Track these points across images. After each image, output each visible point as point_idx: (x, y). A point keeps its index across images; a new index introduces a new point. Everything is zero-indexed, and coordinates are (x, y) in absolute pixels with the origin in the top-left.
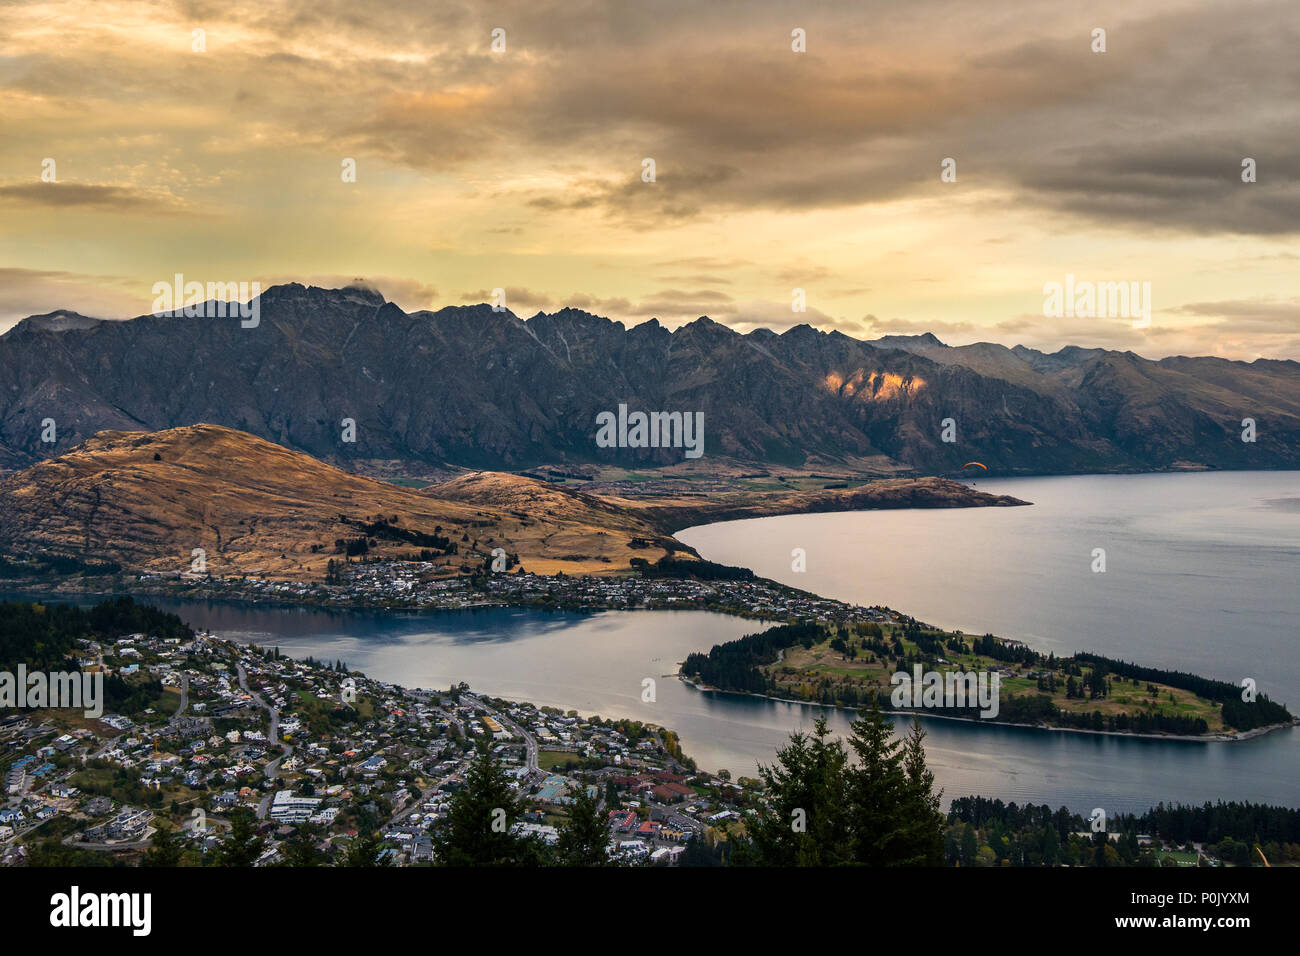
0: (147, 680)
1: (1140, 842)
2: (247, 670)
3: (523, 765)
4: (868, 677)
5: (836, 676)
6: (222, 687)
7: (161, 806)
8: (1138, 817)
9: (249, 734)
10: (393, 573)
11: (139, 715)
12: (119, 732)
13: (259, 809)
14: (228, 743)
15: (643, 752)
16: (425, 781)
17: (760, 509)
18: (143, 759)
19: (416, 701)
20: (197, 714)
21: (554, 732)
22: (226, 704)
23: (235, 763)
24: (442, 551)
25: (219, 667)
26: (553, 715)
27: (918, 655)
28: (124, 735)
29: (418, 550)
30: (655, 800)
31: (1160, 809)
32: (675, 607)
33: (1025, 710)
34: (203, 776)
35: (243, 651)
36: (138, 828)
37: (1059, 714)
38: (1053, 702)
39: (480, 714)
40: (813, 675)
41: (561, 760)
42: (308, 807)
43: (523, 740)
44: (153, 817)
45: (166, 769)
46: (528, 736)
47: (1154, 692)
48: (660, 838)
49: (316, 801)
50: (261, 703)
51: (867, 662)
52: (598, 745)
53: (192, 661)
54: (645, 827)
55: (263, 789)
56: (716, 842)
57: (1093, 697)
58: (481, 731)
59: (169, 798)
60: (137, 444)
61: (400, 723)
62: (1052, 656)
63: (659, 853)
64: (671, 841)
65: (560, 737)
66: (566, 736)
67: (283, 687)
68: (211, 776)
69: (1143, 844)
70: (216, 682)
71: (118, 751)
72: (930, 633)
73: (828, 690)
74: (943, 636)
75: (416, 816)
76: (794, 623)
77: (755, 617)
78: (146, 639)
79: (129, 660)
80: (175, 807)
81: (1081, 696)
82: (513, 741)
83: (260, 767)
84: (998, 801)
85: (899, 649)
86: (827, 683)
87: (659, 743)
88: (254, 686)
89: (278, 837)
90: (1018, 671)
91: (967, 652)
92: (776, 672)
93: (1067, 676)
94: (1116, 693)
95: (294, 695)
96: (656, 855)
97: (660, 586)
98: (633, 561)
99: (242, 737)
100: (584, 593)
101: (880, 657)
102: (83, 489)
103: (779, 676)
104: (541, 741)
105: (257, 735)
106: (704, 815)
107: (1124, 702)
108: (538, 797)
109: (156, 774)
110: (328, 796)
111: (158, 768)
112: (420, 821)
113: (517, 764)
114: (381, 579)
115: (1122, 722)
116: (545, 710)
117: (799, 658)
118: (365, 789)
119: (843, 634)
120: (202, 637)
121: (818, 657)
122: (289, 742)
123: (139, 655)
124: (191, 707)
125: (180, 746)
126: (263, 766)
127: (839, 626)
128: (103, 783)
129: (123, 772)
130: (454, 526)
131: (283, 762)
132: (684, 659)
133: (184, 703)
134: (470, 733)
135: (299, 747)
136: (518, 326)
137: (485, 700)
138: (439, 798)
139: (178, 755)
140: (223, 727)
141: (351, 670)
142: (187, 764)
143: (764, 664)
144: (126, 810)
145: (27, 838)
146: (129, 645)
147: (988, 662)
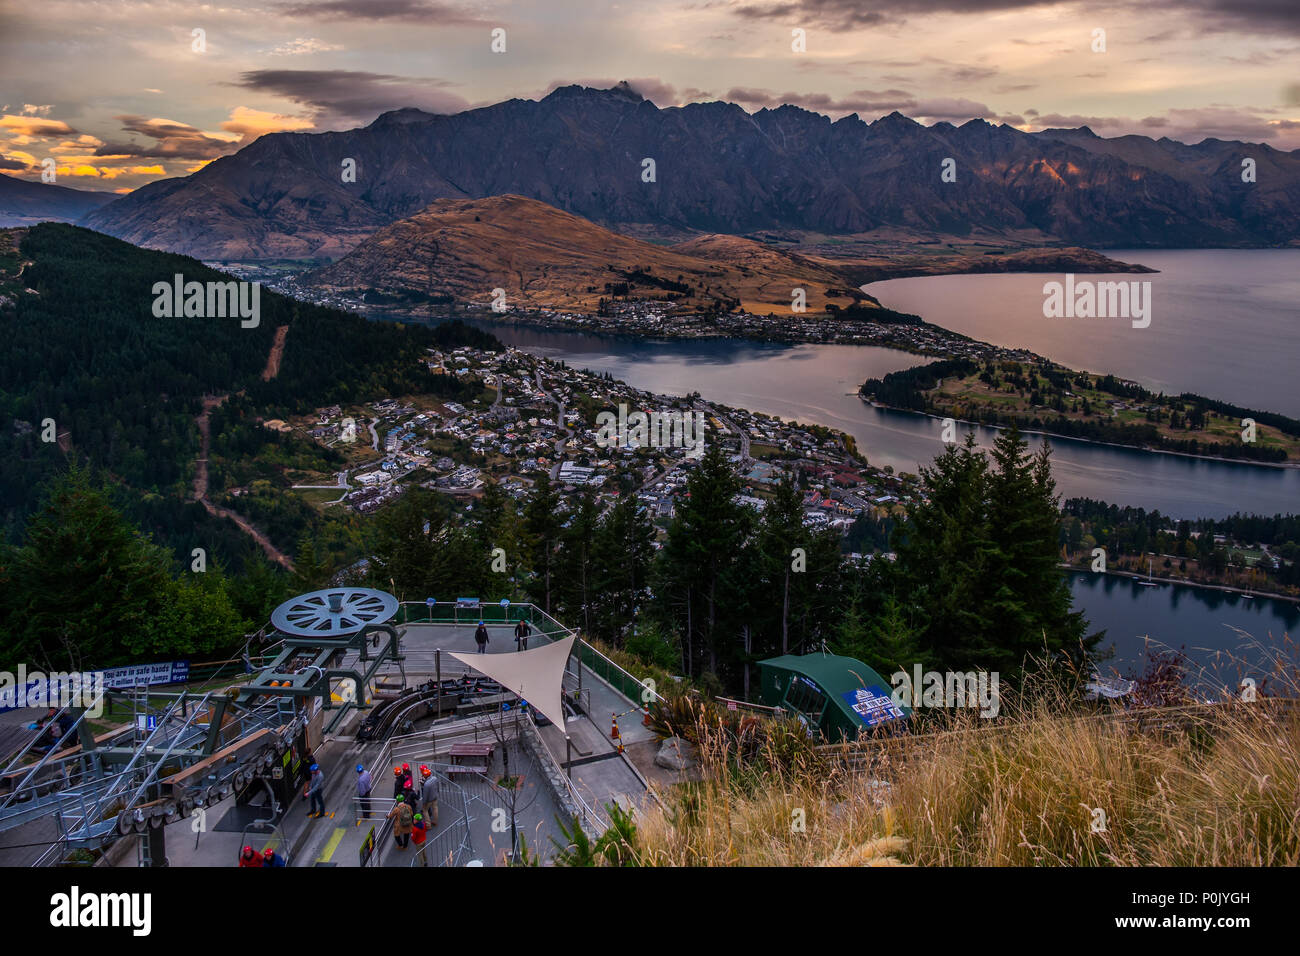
0: (474, 379)
1: (1215, 540)
2: (542, 376)
3: (738, 453)
4: (1007, 404)
5: (982, 402)
6: (526, 387)
7: (486, 466)
8: (1217, 522)
9: (543, 421)
10: (647, 310)
11: (468, 403)
12: (456, 415)
13: (551, 472)
14: (529, 426)
15: (827, 449)
16: (667, 461)
17: (931, 269)
18: (472, 434)
19: (662, 404)
20: (509, 405)
21: (762, 431)
22: (528, 399)
23: (534, 441)
24: (683, 294)
25: (523, 373)
26: (762, 419)
27: (1050, 389)
28: (460, 417)
29: (665, 293)
30: (835, 485)
31: (1236, 517)
32: (859, 343)
33: (1133, 436)
34: (513, 448)
35: (539, 362)
36: (470, 480)
37: (1162, 439)
38: (1158, 430)
39: (707, 415)
40: (964, 400)
41: (767, 452)
42: (585, 473)
43: (738, 436)
44: (480, 474)
45: (488, 442)
46: (743, 434)
48: (838, 512)
49: (591, 470)
50: (552, 400)
51: (1008, 392)
52: (795, 443)
53: (504, 368)
54: (826, 503)
55: (554, 459)
56: (879, 518)
57: (1192, 428)
58: (707, 428)
59: (491, 461)
60: (463, 209)
62: (1161, 394)
63: (837, 522)
64: (846, 515)
65: (766, 435)
66: (771, 434)
67: (568, 389)
68: (518, 448)
69: (1218, 542)
70: (521, 383)
71: (456, 427)
72: (1061, 371)
73: (975, 412)
74: (1071, 375)
75: (660, 485)
76: (951, 360)
77: (921, 353)
78: (473, 351)
79: (462, 365)
80: (495, 468)
81: (1183, 427)
82: (732, 436)
83: (552, 444)
84: (1103, 503)
85: (1035, 383)
86: (974, 406)
87: (840, 443)
88: (547, 386)
89: (565, 493)
90: (1132, 405)
91: (1090, 388)
92: (934, 395)
93: (1172, 411)
94: (1213, 426)
95: (575, 395)
96: (833, 524)
97: (847, 326)
98: (828, 307)
99: (539, 423)
100: (789, 329)
101: (1018, 388)
102: (427, 242)
103: (937, 399)
104: (753, 437)
105: (550, 422)
106: (871, 498)
107: (1218, 433)
108: (749, 477)
109: (481, 445)
110: (598, 467)
111: (483, 441)
112: (663, 488)
113: (734, 453)
114: (638, 313)
115: (1214, 449)
116: (755, 415)
117: (953, 387)
118: (625, 464)
119: (991, 369)
120: (511, 351)
121: (968, 386)
122: (572, 428)
123: (468, 362)
124: (504, 400)
125: (497, 426)
126: (554, 443)
127: (987, 363)
128: (447, 448)
129: (460, 442)
130: (693, 276)
131: (568, 441)
132: (864, 382)
133: (500, 397)
135: (579, 431)
136: (745, 118)
137: (712, 405)
138: (677, 473)
139: (496, 432)
140: (526, 415)
141: (615, 379)
142: (502, 439)
143: (925, 389)
144: (462, 467)
145: (400, 481)
146: (461, 355)
147: (1107, 397)
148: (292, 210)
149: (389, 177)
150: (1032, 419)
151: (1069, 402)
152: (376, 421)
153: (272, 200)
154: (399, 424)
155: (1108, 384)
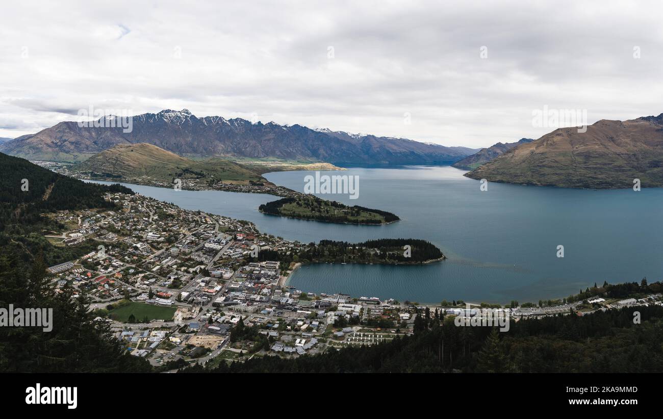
0: (120, 204)
1: (363, 249)
2: (146, 203)
3: (214, 230)
4: (304, 211)
5: (296, 211)
6: (139, 207)
7: (119, 233)
8: (363, 243)
9: (144, 219)
11: (117, 212)
12: (112, 215)
13: (144, 236)
14: (138, 220)
15: (245, 228)
18: (117, 222)
19: (189, 214)
20: (132, 213)
21: (223, 222)
22: (140, 211)
23: (140, 225)
24: (202, 177)
25: (138, 202)
27: (317, 206)
29: (196, 176)
30: (246, 240)
31: (368, 241)
32: (259, 193)
33: (341, 219)
34: (131, 227)
35: (146, 199)
36: (113, 238)
37: (349, 219)
38: (348, 217)
39: (205, 217)
40: (291, 211)
41: (224, 230)
42: (157, 237)
44: (117, 236)
45: (122, 225)
46: (216, 223)
47: (370, 214)
48: (246, 249)
49: (159, 236)
51: (304, 208)
52: (234, 226)
53: (133, 200)
54: (243, 246)
55: (146, 232)
57: (357, 216)
58: (204, 221)
59: (122, 232)
60: (127, 147)
61: (184, 218)
62: (348, 206)
64: (249, 250)
65: (225, 224)
66: (227, 223)
67: (155, 208)
68: (134, 227)
71: (111, 220)
72: (321, 201)
74: (324, 201)
76: (288, 198)
77: (279, 196)
78: (122, 194)
79: (117, 198)
80: (123, 234)
81: (354, 216)
82: (213, 224)
83: (146, 227)
84: (331, 241)
85: (313, 205)
86: (294, 213)
87: (250, 226)
88: (147, 207)
89: (147, 243)
90: (340, 210)
91: (329, 205)
92: (282, 209)
93: (351, 211)
94: (362, 215)
95: (158, 210)
96: (244, 253)
97: (256, 187)
98: (250, 181)
99: (142, 219)
100: (237, 189)
101: (308, 206)
102: (114, 157)
104: (220, 225)
105: (147, 219)
106: (258, 244)
107: (364, 217)
108: (216, 238)
109: (119, 226)
110: (162, 235)
112: (185, 242)
114: (186, 183)
115: (363, 221)
116: (222, 217)
117: (288, 206)
118: (172, 234)
119: (300, 200)
120: (136, 195)
121: (293, 206)
122: (154, 221)
123: (119, 198)
124: (131, 211)
127: (299, 198)
130: (206, 171)
131: (152, 226)
132: (260, 205)
133: (129, 210)
134: (202, 222)
135: (157, 223)
136: (225, 121)
137: (207, 214)
139: (125, 222)
140: (138, 216)
141: (174, 205)
142: (127, 224)
143: (279, 207)
145: (86, 237)
146: (117, 195)
147: (334, 207)
148: (69, 145)
149: (103, 136)
150: (311, 216)
151: (322, 210)
152: (81, 216)
153: (62, 142)
154: (89, 217)
155: (334, 204)
